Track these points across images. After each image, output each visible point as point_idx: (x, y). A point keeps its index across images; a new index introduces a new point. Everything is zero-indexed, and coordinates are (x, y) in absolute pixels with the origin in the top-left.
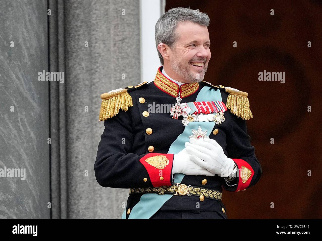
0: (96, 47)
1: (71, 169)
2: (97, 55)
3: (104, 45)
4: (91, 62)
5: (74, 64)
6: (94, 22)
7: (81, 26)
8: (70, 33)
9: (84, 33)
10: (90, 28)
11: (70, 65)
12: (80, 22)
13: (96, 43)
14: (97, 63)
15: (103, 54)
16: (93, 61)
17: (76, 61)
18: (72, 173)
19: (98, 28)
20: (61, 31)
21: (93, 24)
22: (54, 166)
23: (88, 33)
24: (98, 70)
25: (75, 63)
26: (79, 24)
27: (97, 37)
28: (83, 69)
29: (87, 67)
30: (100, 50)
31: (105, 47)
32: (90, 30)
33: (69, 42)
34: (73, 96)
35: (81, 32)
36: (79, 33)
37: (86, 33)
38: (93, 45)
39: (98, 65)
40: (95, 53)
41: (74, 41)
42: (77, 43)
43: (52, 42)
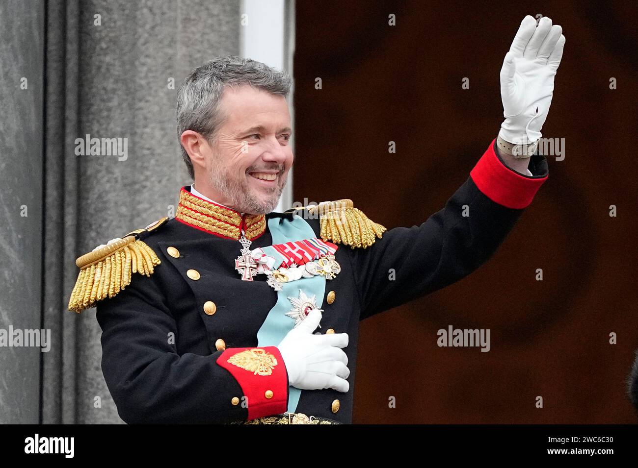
0: (145, 136)
1: (86, 392)
2: (146, 152)
3: (163, 133)
4: (134, 166)
5: (98, 171)
6: (143, 82)
7: (114, 91)
8: (92, 105)
9: (120, 104)
10: (132, 95)
11: (89, 172)
12: (111, 80)
13: (145, 126)
14: (146, 168)
15: (159, 151)
16: (139, 164)
17: (101, 165)
18: (87, 401)
19: (150, 95)
20: (71, 98)
21: (141, 86)
22: (49, 385)
23: (129, 104)
24: (148, 184)
25: (99, 168)
26: (110, 85)
27: (149, 115)
28: (116, 182)
29: (123, 178)
30: (154, 142)
31: (164, 136)
32: (133, 99)
33: (88, 124)
34: (92, 239)
35: (115, 102)
36: (110, 104)
37: (125, 105)
38: (139, 131)
39: (148, 173)
40: (142, 148)
41: (98, 122)
42: (104, 126)
43: (52, 123)
